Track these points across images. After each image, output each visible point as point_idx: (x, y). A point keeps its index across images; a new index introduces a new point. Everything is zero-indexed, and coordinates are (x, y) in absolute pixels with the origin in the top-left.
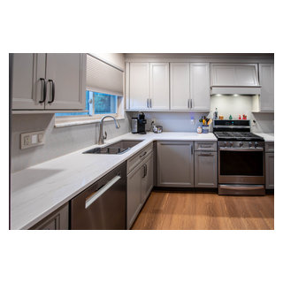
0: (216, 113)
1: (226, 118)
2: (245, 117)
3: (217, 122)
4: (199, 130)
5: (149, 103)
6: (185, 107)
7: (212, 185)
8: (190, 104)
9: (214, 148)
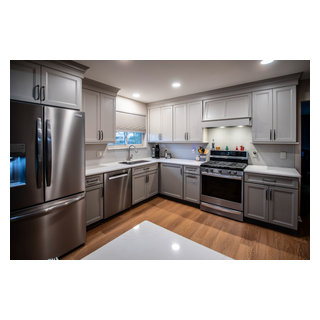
0: (213, 144)
1: (223, 149)
2: (242, 148)
4: (198, 158)
5: (160, 136)
7: (196, 201)
8: (187, 136)
9: (198, 172)
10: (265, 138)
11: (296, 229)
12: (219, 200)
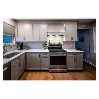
1: (53, 44)
2: (60, 43)
3: (50, 45)
4: (43, 48)
5: (25, 39)
6: (38, 40)
7: (47, 69)
8: (40, 39)
9: (48, 55)
10: (69, 40)
11: (83, 69)
12: (58, 66)
